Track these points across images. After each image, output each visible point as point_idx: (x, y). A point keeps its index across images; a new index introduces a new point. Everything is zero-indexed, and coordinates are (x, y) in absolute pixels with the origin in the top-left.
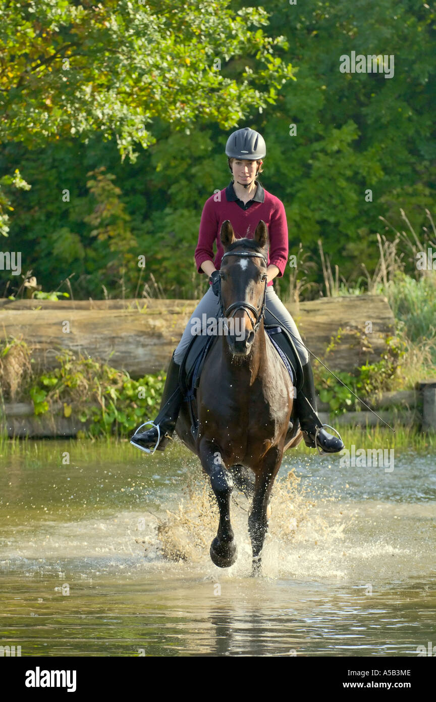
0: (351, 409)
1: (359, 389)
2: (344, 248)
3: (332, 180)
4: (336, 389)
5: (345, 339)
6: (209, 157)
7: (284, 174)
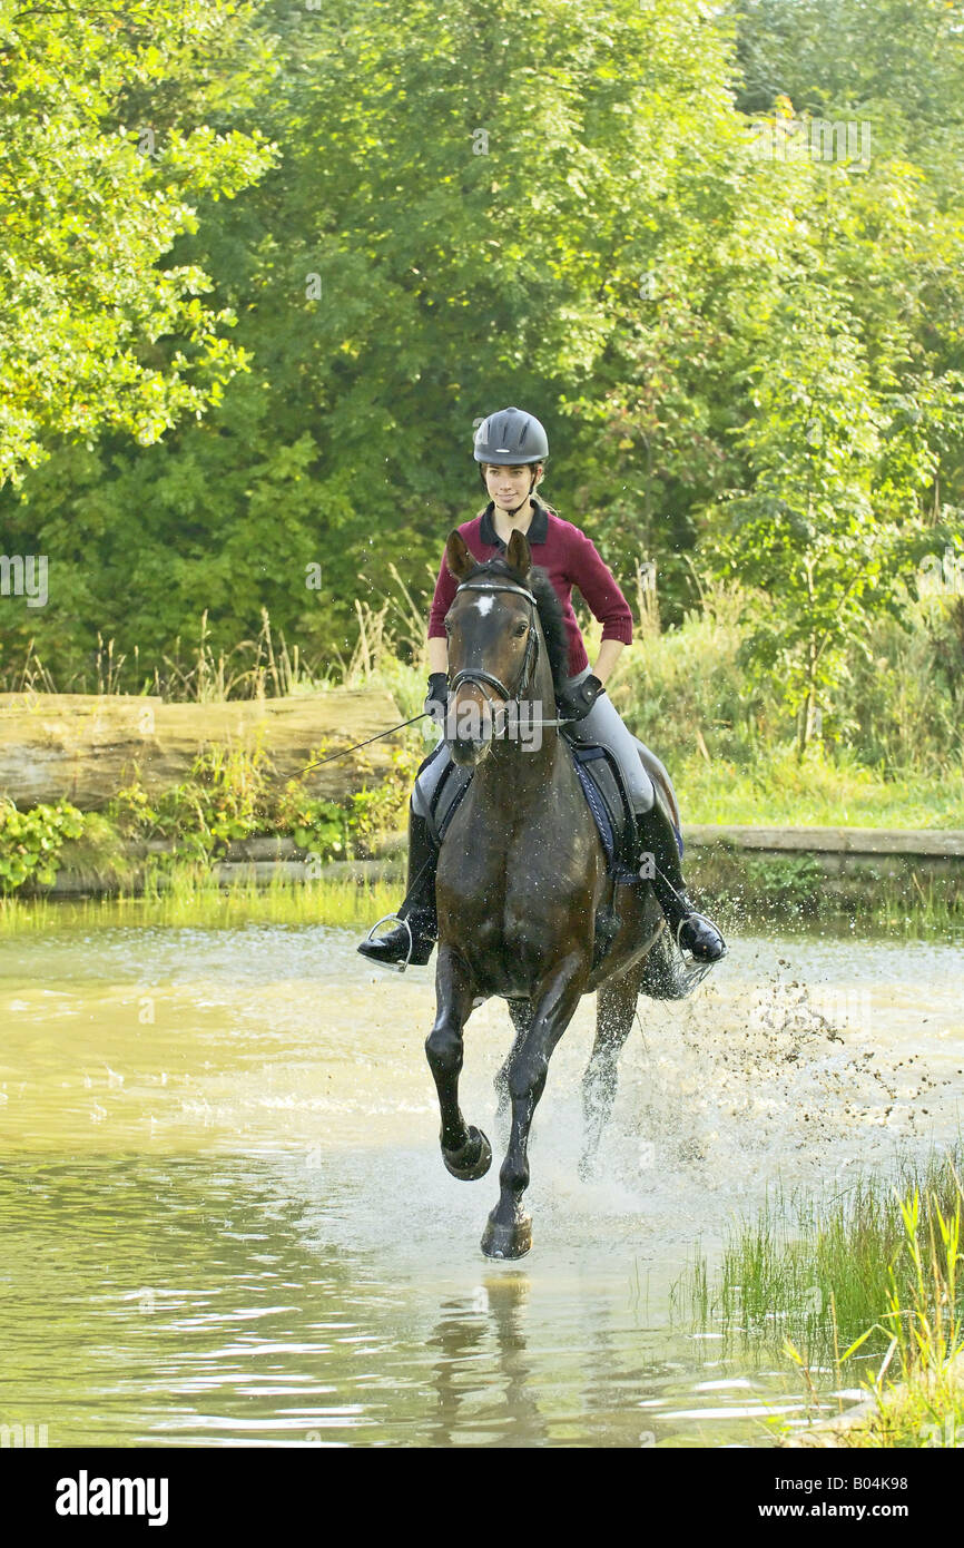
0: (341, 856)
1: (352, 828)
2: (296, 621)
3: (278, 520)
4: (319, 827)
5: (334, 754)
6: (98, 485)
7: (208, 511)
